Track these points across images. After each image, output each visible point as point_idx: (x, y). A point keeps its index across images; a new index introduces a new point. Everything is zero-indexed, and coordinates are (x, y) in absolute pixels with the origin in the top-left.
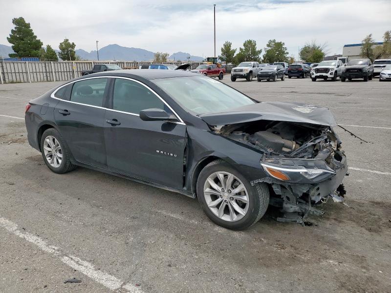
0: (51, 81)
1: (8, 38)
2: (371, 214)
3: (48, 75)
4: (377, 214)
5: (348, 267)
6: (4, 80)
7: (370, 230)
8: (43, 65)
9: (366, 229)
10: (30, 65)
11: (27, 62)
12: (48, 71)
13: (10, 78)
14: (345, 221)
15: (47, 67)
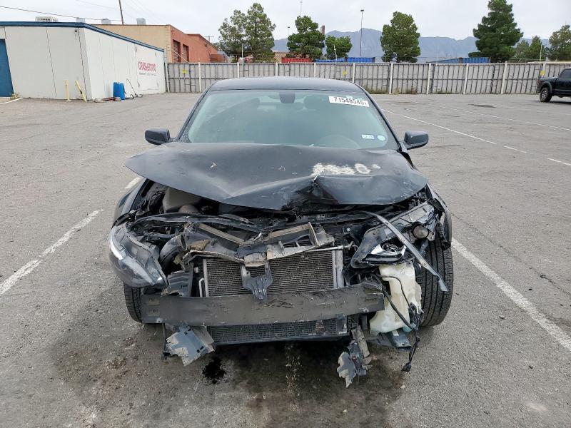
0: (495, 93)
1: (474, 30)
3: (494, 84)
6: (431, 89)
8: (491, 68)
10: (471, 68)
11: (468, 64)
12: (495, 77)
13: (439, 87)
15: (496, 72)
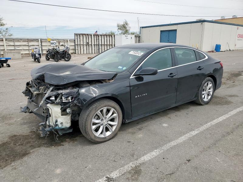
2: (22, 145)
4: (18, 147)
5: (12, 121)
7: (15, 136)
9: (17, 135)
14: (30, 134)
